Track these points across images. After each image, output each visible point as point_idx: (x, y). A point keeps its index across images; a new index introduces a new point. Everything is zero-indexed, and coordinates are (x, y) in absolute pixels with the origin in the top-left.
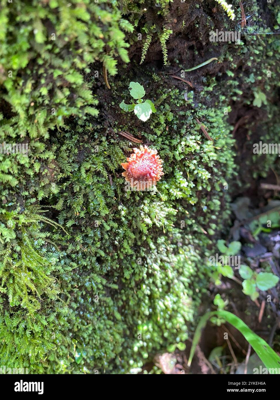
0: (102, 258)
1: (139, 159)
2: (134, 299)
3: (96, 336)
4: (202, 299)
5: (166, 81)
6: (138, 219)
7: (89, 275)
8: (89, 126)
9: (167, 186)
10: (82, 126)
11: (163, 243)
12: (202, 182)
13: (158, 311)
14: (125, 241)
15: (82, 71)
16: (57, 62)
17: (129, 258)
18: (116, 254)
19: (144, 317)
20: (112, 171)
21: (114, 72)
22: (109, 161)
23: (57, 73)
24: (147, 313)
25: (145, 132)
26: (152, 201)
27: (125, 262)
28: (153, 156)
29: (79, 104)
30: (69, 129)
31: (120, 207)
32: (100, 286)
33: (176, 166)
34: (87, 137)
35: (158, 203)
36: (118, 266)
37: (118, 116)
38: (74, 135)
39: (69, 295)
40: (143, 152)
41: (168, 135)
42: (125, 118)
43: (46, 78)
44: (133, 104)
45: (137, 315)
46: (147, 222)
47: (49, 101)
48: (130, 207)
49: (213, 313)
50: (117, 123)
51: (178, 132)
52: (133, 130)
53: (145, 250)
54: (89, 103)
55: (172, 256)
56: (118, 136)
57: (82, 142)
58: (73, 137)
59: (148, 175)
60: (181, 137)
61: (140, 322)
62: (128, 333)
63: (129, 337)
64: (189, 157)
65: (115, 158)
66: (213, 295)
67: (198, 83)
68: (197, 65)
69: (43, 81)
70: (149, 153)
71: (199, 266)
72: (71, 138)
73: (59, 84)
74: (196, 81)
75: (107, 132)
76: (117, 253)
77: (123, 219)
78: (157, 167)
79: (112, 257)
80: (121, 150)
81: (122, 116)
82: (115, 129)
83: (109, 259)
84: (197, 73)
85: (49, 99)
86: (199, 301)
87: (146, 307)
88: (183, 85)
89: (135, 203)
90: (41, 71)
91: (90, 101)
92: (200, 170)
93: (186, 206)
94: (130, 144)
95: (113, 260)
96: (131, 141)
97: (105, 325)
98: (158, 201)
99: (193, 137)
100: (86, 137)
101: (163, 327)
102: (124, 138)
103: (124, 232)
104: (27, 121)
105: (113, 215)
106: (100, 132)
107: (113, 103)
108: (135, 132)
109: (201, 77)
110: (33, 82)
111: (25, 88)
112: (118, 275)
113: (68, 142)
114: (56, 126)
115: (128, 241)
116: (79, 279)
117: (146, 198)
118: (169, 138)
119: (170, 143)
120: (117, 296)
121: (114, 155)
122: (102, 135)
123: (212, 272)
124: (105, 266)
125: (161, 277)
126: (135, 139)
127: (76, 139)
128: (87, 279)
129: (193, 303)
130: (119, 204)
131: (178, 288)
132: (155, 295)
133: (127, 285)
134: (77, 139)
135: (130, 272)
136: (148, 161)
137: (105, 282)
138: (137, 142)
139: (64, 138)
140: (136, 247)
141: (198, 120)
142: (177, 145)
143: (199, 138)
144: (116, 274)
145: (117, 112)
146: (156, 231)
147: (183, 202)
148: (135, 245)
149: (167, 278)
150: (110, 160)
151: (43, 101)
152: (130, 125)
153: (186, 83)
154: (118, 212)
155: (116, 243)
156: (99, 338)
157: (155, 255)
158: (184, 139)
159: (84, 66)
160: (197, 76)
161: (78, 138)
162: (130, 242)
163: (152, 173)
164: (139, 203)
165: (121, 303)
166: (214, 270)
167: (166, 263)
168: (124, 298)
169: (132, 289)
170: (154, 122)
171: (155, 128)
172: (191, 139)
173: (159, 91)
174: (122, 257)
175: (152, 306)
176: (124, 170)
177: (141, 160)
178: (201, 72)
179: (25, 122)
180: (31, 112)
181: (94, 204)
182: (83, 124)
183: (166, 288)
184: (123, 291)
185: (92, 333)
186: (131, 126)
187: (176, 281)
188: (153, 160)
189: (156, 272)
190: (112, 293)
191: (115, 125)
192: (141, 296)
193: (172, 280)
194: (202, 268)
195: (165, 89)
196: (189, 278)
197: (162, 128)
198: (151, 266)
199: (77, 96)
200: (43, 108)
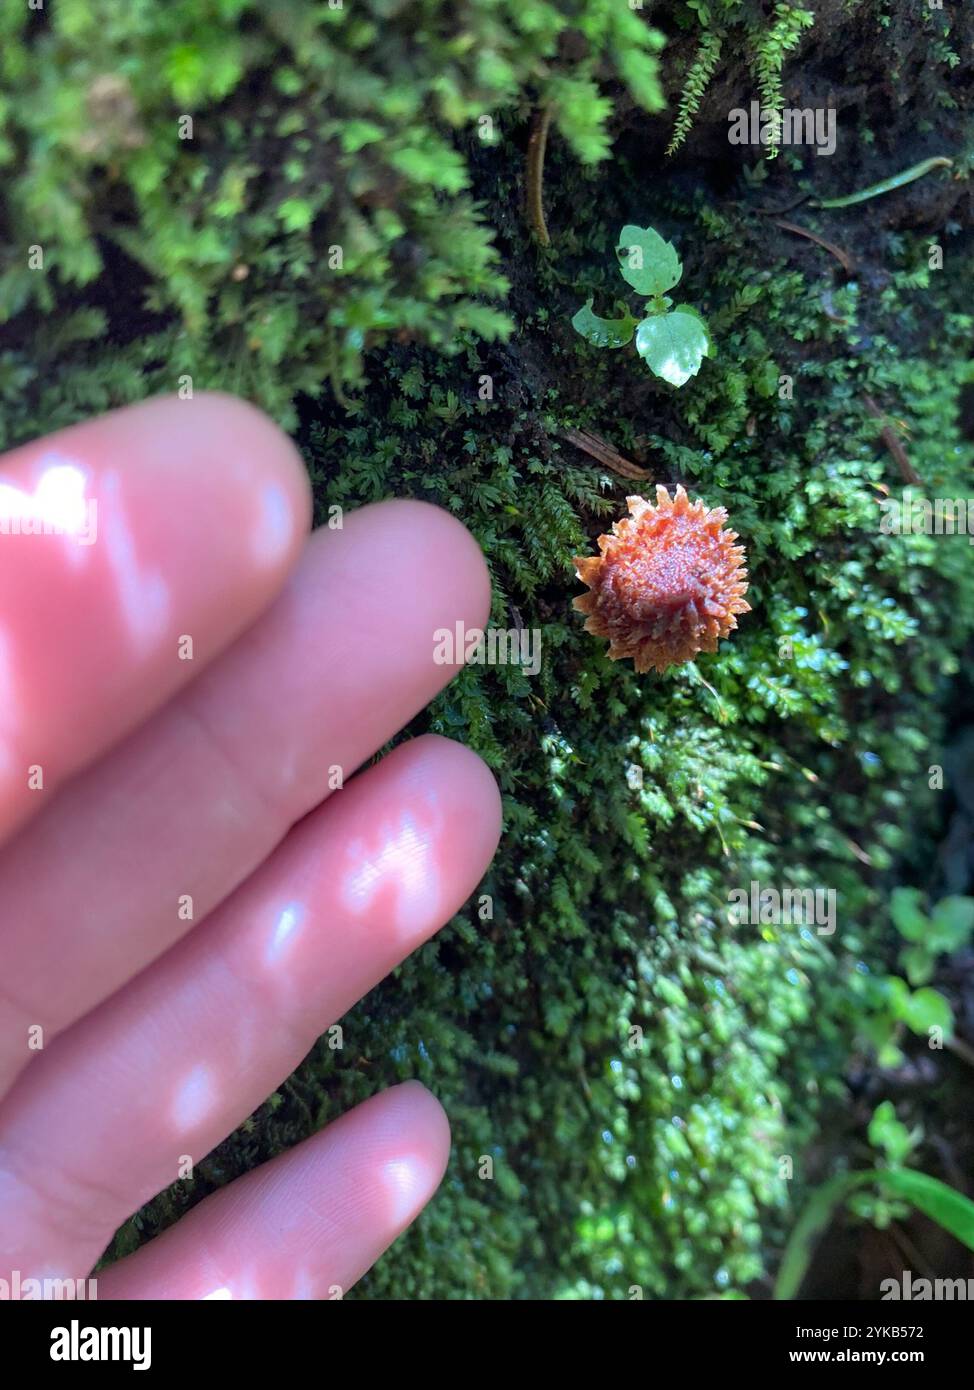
0: (461, 950)
1: (650, 542)
2: (576, 1114)
3: (418, 1265)
4: (821, 1119)
5: (754, 236)
6: (617, 794)
7: (406, 1015)
8: (444, 403)
9: (737, 664)
10: (413, 404)
11: (702, 898)
12: (870, 654)
13: (660, 1165)
14: (559, 881)
15: (462, 138)
16: (361, 88)
17: (569, 951)
18: (518, 933)
19: (602, 1186)
20: (524, 594)
21: (594, 148)
22: (513, 549)
23: (359, 135)
24: (618, 1170)
25: (665, 436)
26: (674, 723)
27: (552, 966)
28: (712, 530)
29: (437, 288)
30: (361, 414)
31: (548, 742)
32: (449, 1064)
33: (774, 581)
34: (434, 448)
35: (699, 733)
36: (523, 983)
37: (557, 368)
38: (382, 438)
39: (324, 1097)
40: (669, 515)
41: (752, 452)
42: (587, 376)
43: (307, 159)
44: (629, 318)
45: (576, 1175)
46: (652, 808)
47: (312, 266)
48: (586, 744)
49: (861, 1178)
50: (554, 394)
51: (795, 445)
52: (615, 428)
53: (631, 920)
54: (475, 289)
55: (730, 948)
56: (557, 446)
57: (412, 469)
58: (379, 444)
59: (692, 607)
60: (806, 465)
61: (587, 1207)
62: (539, 1248)
63: (538, 1265)
64: (831, 549)
65: (541, 539)
66: (863, 1103)
67: (869, 255)
68: (867, 186)
69: (294, 171)
70: (694, 518)
71: (824, 987)
72: (369, 448)
73: (360, 186)
74: (861, 250)
75: (517, 428)
76: (523, 928)
77: (558, 792)
78: (727, 574)
79: (500, 945)
80: (567, 507)
81: (577, 365)
82: (550, 419)
83: (490, 951)
84: (867, 218)
85: (309, 256)
86: (811, 1128)
87: (618, 1149)
88: (818, 259)
89: (605, 730)
90: (292, 123)
91: (479, 279)
92: (873, 605)
93: (799, 749)
94: (606, 481)
95: (504, 956)
96: (607, 470)
97: (457, 1217)
98: (696, 726)
99: (854, 467)
100: (429, 447)
101: (674, 1229)
102: (580, 458)
103: (556, 845)
104: (208, 352)
105: (518, 772)
106: (484, 431)
107: (543, 314)
108: (621, 438)
109: (883, 232)
110: (252, 171)
111: (215, 199)
112: (516, 1017)
113: (357, 464)
114: (327, 382)
115: (570, 883)
116: (368, 1029)
117: (651, 708)
118: (755, 468)
119: (762, 486)
120: (508, 1101)
121: (537, 526)
122: (493, 442)
123: (870, 1012)
124: (473, 979)
125: (686, 1029)
126: (623, 461)
127: (388, 452)
128: (401, 1033)
129: (790, 1133)
130: (543, 730)
131: (745, 1075)
132: (656, 1102)
133: (547, 1061)
134: (392, 452)
135: (570, 1011)
136: (692, 551)
137: (467, 1046)
138: (631, 476)
139: (339, 451)
140: (598, 910)
141: (872, 403)
142: (789, 496)
143: (875, 471)
144: (510, 1014)
145: (556, 350)
146: (679, 847)
147: (789, 732)
148: (596, 897)
149: (704, 1038)
150: (520, 545)
151: (285, 265)
152: (603, 405)
153: (828, 252)
154: (537, 761)
155: (522, 887)
156: (429, 1271)
157: (670, 944)
158: (815, 472)
159: (475, 110)
160: (866, 230)
161: (398, 451)
162: (578, 887)
163: (708, 602)
164: (619, 730)
165: (520, 1130)
166: (878, 1004)
167: (707, 975)
168: (536, 1111)
169: (570, 1075)
170: (701, 395)
171: (704, 420)
172: (846, 476)
173: (724, 276)
174: (541, 948)
175: (641, 1145)
176: (579, 588)
177: (661, 544)
178: (884, 214)
179: (200, 355)
180: (230, 313)
181: (445, 724)
182: (419, 396)
183: (698, 1076)
184: (531, 1083)
185: (404, 1251)
186: (608, 411)
187: (739, 1049)
188: (712, 546)
189: (667, 1012)
190: (487, 1088)
191: (546, 403)
192: (600, 1104)
193: (725, 1046)
194: (833, 997)
195: (750, 271)
196: (783, 1035)
197: (732, 424)
198: (650, 989)
199: (429, 252)
200: (282, 295)
